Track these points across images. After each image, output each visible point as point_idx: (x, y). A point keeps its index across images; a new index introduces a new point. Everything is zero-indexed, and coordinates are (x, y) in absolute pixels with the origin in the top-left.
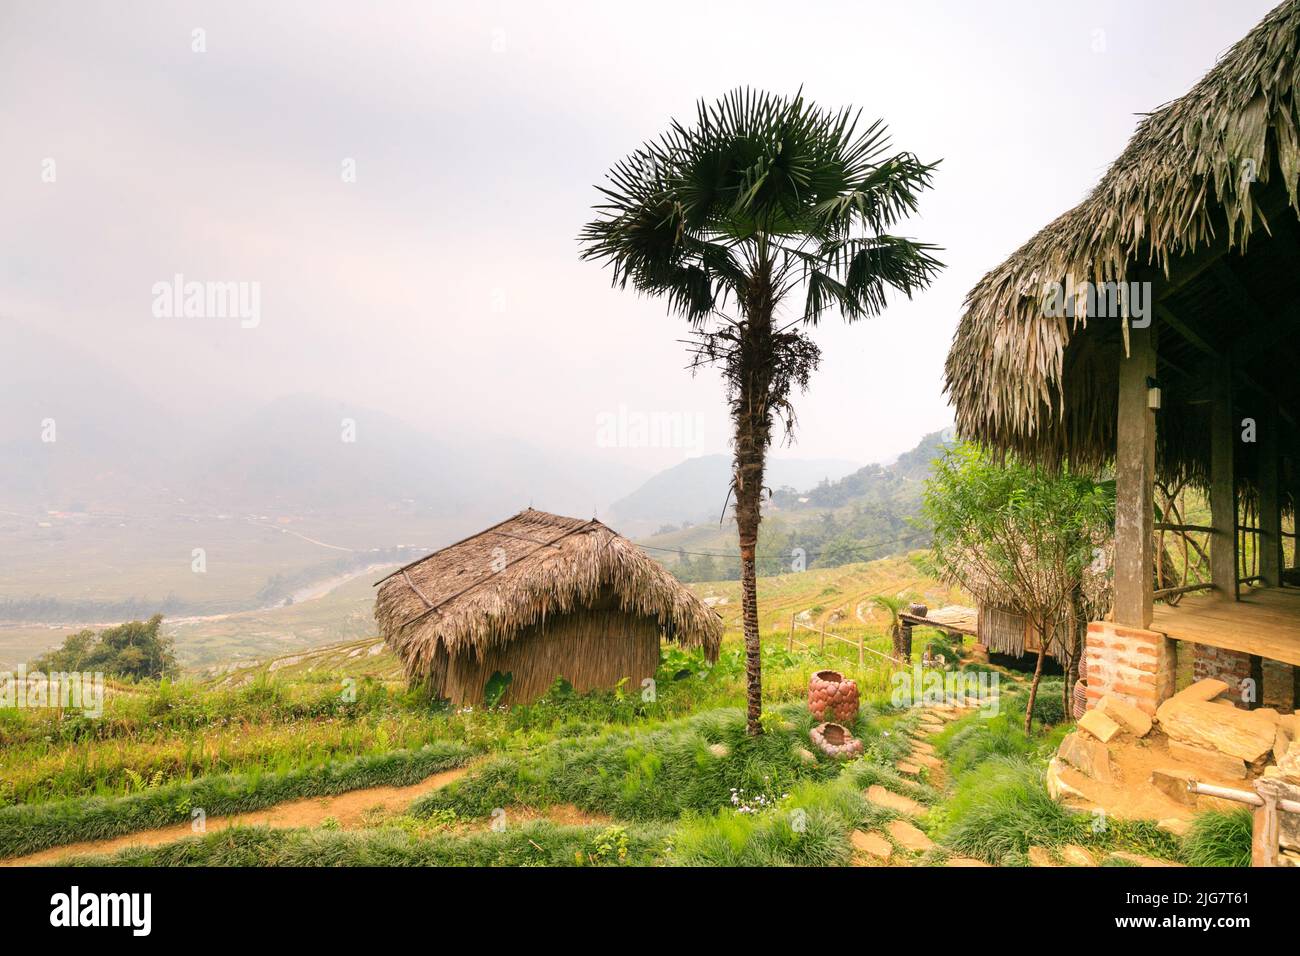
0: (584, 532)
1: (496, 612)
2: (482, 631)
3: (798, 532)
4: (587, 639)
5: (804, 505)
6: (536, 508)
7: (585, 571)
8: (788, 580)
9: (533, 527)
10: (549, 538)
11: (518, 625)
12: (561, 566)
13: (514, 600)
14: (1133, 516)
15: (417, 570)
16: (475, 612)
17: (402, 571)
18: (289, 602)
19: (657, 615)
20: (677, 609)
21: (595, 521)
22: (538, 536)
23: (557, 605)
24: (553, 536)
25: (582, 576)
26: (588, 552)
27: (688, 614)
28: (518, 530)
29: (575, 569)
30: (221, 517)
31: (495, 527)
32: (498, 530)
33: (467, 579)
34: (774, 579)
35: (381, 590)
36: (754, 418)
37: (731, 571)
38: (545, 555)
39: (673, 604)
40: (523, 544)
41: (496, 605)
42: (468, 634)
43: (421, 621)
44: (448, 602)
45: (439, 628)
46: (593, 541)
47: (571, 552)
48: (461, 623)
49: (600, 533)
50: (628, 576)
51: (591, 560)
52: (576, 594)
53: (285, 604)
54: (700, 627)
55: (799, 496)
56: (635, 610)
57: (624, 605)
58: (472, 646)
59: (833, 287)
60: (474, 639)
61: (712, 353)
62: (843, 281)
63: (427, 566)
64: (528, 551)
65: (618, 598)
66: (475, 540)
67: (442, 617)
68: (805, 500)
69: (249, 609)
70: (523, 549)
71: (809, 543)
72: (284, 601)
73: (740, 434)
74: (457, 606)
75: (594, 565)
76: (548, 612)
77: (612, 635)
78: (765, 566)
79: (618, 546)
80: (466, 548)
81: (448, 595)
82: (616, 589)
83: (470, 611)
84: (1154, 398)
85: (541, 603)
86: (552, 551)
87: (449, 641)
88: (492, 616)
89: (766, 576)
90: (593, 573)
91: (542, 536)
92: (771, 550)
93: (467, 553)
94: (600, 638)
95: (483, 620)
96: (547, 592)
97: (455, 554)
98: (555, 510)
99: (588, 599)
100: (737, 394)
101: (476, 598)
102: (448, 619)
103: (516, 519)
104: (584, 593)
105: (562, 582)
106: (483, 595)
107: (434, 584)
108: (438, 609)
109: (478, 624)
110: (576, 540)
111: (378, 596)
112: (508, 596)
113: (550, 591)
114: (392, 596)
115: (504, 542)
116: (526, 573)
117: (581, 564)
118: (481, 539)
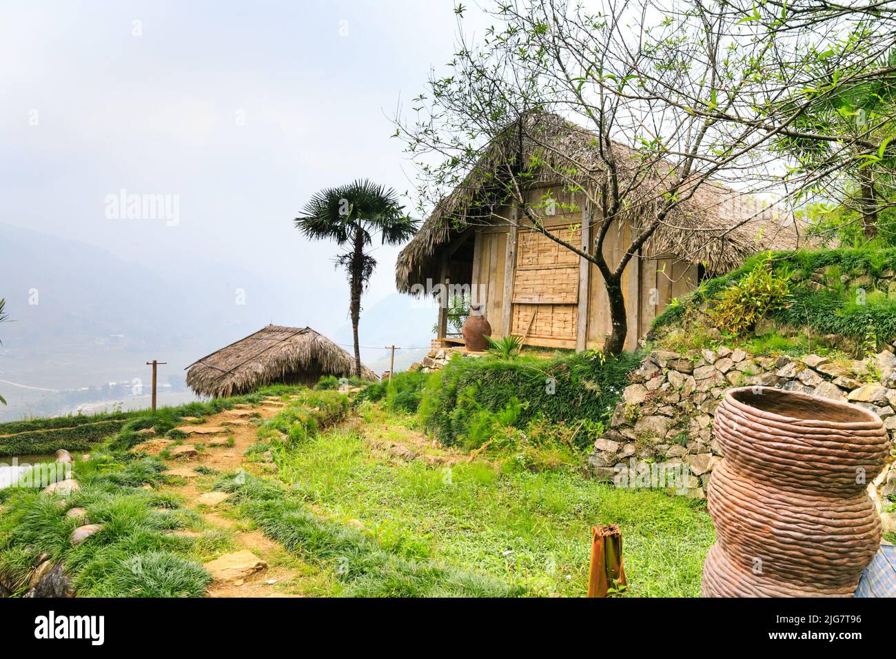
0: (302, 334)
1: (260, 371)
2: (254, 380)
6: (274, 324)
7: (303, 352)
9: (274, 333)
10: (283, 337)
11: (271, 377)
12: (291, 350)
13: (268, 366)
15: (209, 360)
16: (250, 372)
17: (200, 361)
21: (307, 328)
22: (278, 337)
23: (290, 368)
24: (286, 336)
25: (302, 354)
26: (305, 343)
28: (265, 336)
29: (298, 351)
31: (252, 335)
32: (254, 337)
33: (243, 359)
35: (189, 371)
36: (356, 285)
38: (283, 345)
39: (350, 368)
40: (270, 341)
41: (260, 369)
42: (248, 382)
43: (223, 378)
44: (235, 368)
45: (233, 379)
46: (307, 338)
47: (296, 343)
48: (243, 376)
49: (311, 333)
50: (325, 354)
51: (306, 346)
52: (299, 362)
60: (250, 384)
61: (342, 263)
63: (215, 357)
64: (274, 344)
65: (321, 366)
66: (241, 343)
67: (234, 374)
73: (352, 289)
74: (240, 369)
75: (307, 348)
76: (285, 371)
79: (320, 339)
80: (237, 347)
81: (234, 366)
82: (319, 360)
83: (247, 371)
84: (447, 281)
85: (282, 367)
86: (286, 343)
87: (238, 385)
88: (258, 373)
90: (307, 353)
91: (280, 337)
93: (238, 349)
95: (254, 375)
96: (285, 361)
97: (231, 350)
98: (285, 324)
99: (305, 365)
100: (351, 276)
101: (250, 366)
102: (237, 375)
103: (262, 331)
104: (303, 363)
105: (292, 357)
106: (252, 364)
107: (224, 363)
108: (230, 372)
109: (252, 377)
110: (298, 338)
111: (188, 374)
112: (266, 364)
113: (286, 361)
114: (199, 372)
115: (258, 342)
116: (273, 353)
117: (301, 349)
118: (244, 342)
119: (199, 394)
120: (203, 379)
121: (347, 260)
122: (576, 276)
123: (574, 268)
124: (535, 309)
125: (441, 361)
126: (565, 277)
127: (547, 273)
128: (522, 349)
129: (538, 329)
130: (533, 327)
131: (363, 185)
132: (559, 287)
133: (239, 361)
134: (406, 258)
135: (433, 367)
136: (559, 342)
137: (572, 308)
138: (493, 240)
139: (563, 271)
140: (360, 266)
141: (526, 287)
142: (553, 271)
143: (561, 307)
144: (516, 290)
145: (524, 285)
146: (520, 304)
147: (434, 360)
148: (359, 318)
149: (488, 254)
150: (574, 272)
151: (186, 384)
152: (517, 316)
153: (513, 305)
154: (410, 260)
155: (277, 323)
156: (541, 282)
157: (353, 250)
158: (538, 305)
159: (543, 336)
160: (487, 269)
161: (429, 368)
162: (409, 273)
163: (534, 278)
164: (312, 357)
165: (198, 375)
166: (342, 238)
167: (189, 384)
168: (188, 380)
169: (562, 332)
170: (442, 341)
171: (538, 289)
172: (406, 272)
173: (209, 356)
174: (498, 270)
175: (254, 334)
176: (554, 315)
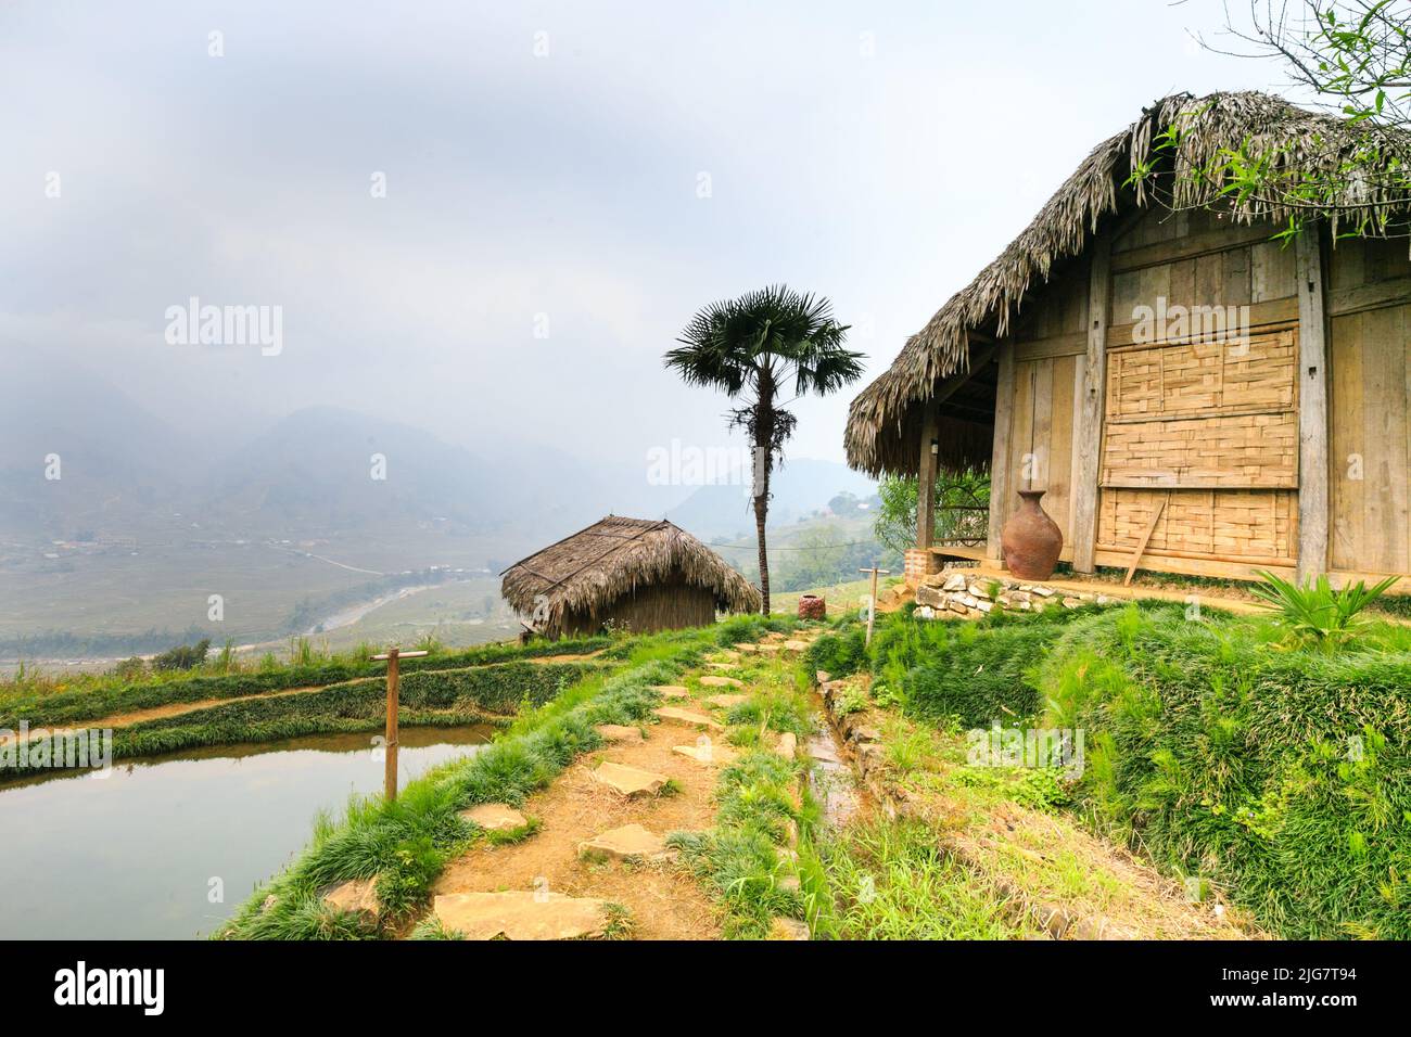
0: (659, 529)
1: (602, 584)
2: (593, 596)
3: (858, 540)
4: (662, 607)
5: (863, 512)
6: (616, 515)
7: (661, 556)
8: (846, 589)
9: (616, 528)
10: (633, 534)
11: (617, 592)
12: (644, 552)
13: (613, 575)
14: (924, 502)
15: (533, 562)
16: (588, 584)
17: (519, 564)
18: (320, 630)
19: (712, 587)
20: (727, 583)
21: (665, 521)
22: (624, 533)
23: (642, 578)
24: (636, 533)
25: (659, 560)
26: (663, 543)
27: (735, 586)
28: (606, 531)
29: (654, 554)
30: (241, 542)
31: (586, 530)
32: (590, 531)
33: (577, 564)
34: (832, 589)
35: (506, 578)
37: (787, 583)
38: (632, 545)
39: (723, 579)
40: (613, 540)
41: (602, 579)
42: (585, 599)
44: (568, 579)
45: (565, 594)
46: (666, 535)
47: (651, 543)
48: (579, 591)
49: (670, 529)
50: (691, 559)
51: (665, 548)
52: (655, 571)
53: (315, 632)
54: (744, 596)
55: (859, 502)
56: (697, 584)
57: (688, 580)
58: (588, 606)
59: (811, 372)
60: (589, 602)
62: (815, 370)
63: (540, 560)
64: (619, 543)
65: (684, 575)
66: (572, 540)
67: (566, 588)
68: (865, 506)
69: (276, 638)
70: (615, 543)
71: (869, 551)
72: (312, 629)
74: (576, 581)
75: (667, 550)
76: (637, 584)
77: (680, 604)
78: (823, 577)
79: (683, 538)
80: (568, 546)
81: (566, 575)
82: (683, 567)
83: (585, 583)
84: (935, 449)
85: (632, 578)
86: (636, 543)
87: (573, 603)
88: (600, 587)
89: (824, 586)
90: (665, 558)
91: (626, 533)
92: (830, 559)
93: (570, 548)
94: (671, 606)
95: (594, 589)
96: (636, 569)
97: (559, 550)
98: (632, 516)
99: (663, 575)
100: (754, 443)
101: (588, 575)
102: (570, 589)
103: (600, 523)
104: (661, 571)
105: (647, 563)
106: (591, 573)
107: (551, 569)
108: (560, 584)
109: (591, 592)
110: (653, 535)
111: (504, 582)
112: (610, 573)
113: (638, 570)
114: (518, 580)
115: (597, 539)
116: (620, 558)
117: (658, 552)
118: (576, 538)
119: (518, 611)
120: (523, 591)
121: (749, 417)
122: (1290, 431)
123: (1280, 414)
124: (1164, 498)
125: (959, 597)
126: (1250, 433)
127: (1195, 427)
128: (1134, 577)
129: (1171, 539)
130: (1159, 535)
131: (778, 295)
132: (1238, 454)
133: (573, 569)
134: (871, 407)
135: (941, 606)
136: (1237, 567)
137: (1274, 497)
138: (1040, 372)
139: (1247, 421)
140: (768, 426)
141: (1137, 455)
142: (1213, 423)
143: (1241, 496)
144: (1109, 461)
145: (1133, 452)
146: (1118, 489)
147: (941, 593)
148: (767, 510)
149: (1029, 397)
150: (1279, 421)
151: (500, 594)
152: (1111, 512)
153: (1100, 491)
154: (881, 410)
155: (621, 512)
156: (1182, 445)
157: (756, 401)
158: (1170, 491)
159: (1186, 554)
160: (1028, 424)
161: (932, 607)
162: (877, 434)
163: (1159, 437)
164: (673, 563)
165: (516, 583)
166: (735, 386)
167: (505, 596)
168: (503, 590)
169: (1245, 548)
170: (928, 554)
171: (1177, 458)
172: (871, 432)
173: (530, 558)
174: (1056, 425)
175: (589, 528)
176: (1217, 511)
